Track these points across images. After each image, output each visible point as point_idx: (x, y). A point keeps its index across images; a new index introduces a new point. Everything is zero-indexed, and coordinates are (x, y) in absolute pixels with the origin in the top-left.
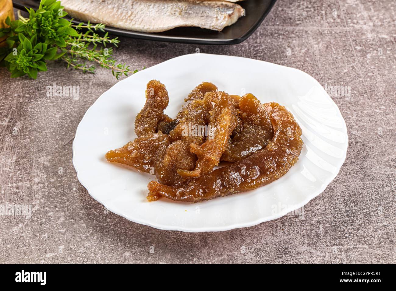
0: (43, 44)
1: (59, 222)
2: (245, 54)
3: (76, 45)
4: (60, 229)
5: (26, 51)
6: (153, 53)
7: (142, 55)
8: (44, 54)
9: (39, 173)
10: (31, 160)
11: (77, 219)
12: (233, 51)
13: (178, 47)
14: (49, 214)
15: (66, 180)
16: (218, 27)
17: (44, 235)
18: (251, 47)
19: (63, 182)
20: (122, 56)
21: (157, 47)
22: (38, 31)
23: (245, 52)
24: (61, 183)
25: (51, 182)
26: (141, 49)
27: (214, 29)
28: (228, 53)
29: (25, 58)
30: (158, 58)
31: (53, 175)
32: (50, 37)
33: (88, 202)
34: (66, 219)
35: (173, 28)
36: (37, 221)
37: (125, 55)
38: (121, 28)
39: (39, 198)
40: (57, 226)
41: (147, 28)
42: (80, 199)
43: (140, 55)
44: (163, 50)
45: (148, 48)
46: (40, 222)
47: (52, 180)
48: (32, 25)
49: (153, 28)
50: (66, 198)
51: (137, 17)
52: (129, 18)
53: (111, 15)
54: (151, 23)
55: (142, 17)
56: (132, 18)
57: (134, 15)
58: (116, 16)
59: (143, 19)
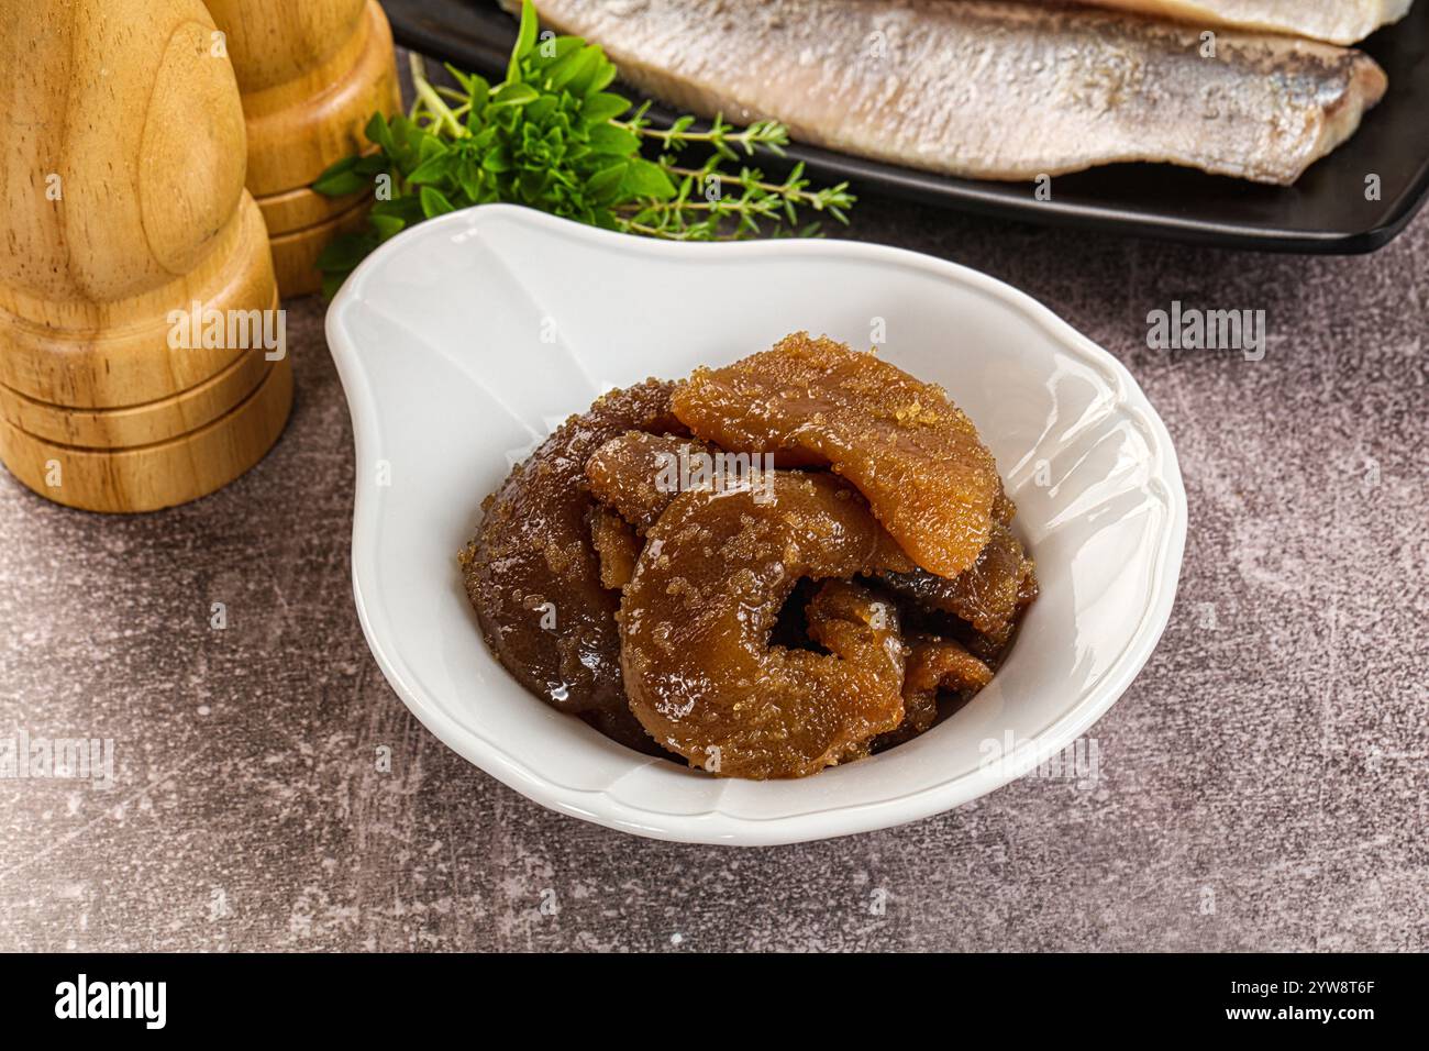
9: (521, 853)
10: (485, 789)
15: (640, 891)
16: (1278, 170)
19: (629, 901)
22: (506, 177)
23: (1387, 260)
24: (616, 907)
25: (574, 901)
27: (1263, 178)
31: (584, 865)
41: (971, 161)
47: (580, 892)
48: (482, 151)
49: (996, 162)
51: (925, 106)
52: (886, 110)
53: (812, 91)
54: (987, 135)
55: (948, 106)
56: (902, 108)
57: (911, 96)
58: (832, 98)
59: (950, 115)
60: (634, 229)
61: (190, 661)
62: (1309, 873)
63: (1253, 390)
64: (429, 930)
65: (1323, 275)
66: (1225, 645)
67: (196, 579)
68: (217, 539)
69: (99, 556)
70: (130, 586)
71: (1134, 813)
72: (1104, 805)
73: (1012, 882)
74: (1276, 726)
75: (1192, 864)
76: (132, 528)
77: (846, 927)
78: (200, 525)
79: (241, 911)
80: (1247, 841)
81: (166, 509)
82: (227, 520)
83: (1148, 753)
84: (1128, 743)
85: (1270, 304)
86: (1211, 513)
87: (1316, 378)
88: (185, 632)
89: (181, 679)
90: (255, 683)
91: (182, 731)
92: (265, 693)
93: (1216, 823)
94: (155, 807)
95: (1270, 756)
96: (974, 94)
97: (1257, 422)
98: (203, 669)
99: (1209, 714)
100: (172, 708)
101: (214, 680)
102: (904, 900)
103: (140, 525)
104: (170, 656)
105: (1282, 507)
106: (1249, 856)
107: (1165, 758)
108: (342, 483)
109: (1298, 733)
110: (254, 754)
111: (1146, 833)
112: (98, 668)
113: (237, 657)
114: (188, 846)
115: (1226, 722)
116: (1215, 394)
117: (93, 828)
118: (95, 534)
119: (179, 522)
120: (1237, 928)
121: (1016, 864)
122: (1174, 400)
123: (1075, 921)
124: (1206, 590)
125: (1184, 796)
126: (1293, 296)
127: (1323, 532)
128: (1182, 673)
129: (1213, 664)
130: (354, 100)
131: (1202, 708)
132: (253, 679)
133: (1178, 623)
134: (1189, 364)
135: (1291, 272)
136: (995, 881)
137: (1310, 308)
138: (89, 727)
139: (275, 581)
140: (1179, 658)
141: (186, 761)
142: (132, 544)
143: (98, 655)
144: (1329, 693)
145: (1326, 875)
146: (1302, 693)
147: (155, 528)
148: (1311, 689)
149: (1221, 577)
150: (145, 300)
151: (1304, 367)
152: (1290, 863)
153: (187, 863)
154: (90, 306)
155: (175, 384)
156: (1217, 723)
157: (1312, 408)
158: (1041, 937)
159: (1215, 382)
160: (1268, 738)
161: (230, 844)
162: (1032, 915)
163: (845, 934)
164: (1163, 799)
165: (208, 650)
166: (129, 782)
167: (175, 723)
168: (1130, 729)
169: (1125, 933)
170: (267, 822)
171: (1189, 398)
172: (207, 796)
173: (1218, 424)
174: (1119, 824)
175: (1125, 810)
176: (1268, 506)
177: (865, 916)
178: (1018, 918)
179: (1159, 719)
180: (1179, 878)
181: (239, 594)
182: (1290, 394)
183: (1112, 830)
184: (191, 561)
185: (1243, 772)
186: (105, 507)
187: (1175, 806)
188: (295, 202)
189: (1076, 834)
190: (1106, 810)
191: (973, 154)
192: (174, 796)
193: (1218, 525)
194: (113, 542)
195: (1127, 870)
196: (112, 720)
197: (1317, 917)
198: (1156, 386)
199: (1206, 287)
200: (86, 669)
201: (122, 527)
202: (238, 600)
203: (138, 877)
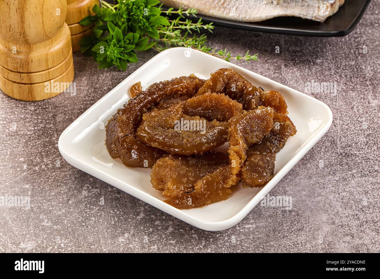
1: (168, 231)
2: (345, 46)
3: (170, 34)
4: (170, 241)
5: (117, 41)
6: (247, 44)
7: (236, 45)
8: (135, 45)
11: (187, 229)
12: (333, 42)
13: (273, 37)
14: (156, 223)
16: (320, 18)
17: (153, 247)
18: (352, 37)
20: (215, 46)
21: (250, 37)
22: (128, 20)
23: (345, 43)
26: (234, 39)
27: (316, 20)
28: (327, 44)
29: (116, 49)
30: (253, 49)
32: (142, 27)
34: (175, 229)
35: (272, 17)
36: (144, 231)
37: (217, 44)
38: (214, 16)
40: (166, 237)
41: (243, 18)
43: (234, 45)
44: (257, 40)
45: (242, 38)
46: (147, 232)
48: (123, 14)
49: (250, 18)
51: (231, 5)
52: (221, 6)
54: (247, 11)
55: (237, 5)
56: (225, 6)
57: (227, 3)
58: (208, 4)
59: (237, 7)
60: (161, 32)
61: (52, 134)
62: (337, 179)
63: (315, 72)
64: (118, 194)
65: (330, 47)
67: (53, 116)
68: (57, 107)
69: (27, 111)
70: (36, 118)
74: (326, 146)
75: (308, 177)
76: (35, 105)
78: (53, 104)
79: (70, 191)
80: (321, 172)
81: (44, 100)
82: (59, 102)
85: (317, 53)
87: (330, 69)
88: (50, 128)
89: (51, 138)
91: (52, 150)
93: (313, 168)
94: (46, 167)
95: (325, 153)
97: (316, 79)
98: (56, 136)
100: (48, 145)
103: (37, 103)
104: (47, 133)
105: (324, 98)
106: (322, 175)
108: (88, 94)
109: (332, 148)
111: (296, 170)
112: (29, 136)
114: (55, 176)
116: (305, 73)
117: (31, 172)
118: (26, 106)
119: (47, 103)
120: (320, 191)
122: (295, 74)
123: (280, 190)
126: (323, 51)
127: (334, 103)
130: (90, 1)
134: (298, 66)
135: (322, 46)
137: (327, 54)
138: (28, 149)
139: (73, 116)
141: (53, 157)
142: (35, 108)
143: (29, 133)
144: (339, 139)
145: (341, 179)
146: (332, 139)
147: (41, 104)
148: (334, 138)
150: (42, 44)
151: (327, 67)
152: (332, 177)
153: (55, 180)
154: (28, 45)
155: (48, 67)
157: (329, 76)
159: (305, 70)
160: (324, 149)
161: (66, 176)
165: (57, 132)
166: (39, 162)
167: (49, 148)
169: (292, 193)
170: (75, 170)
171: (299, 74)
172: (59, 164)
173: (307, 79)
176: (320, 98)
180: (305, 180)
182: (324, 73)
184: (51, 112)
185: (319, 157)
186: (28, 100)
187: (302, 164)
188: (75, 27)
191: (244, 16)
192: (50, 165)
194: (31, 108)
195: (292, 179)
196: (33, 148)
197: (340, 188)
198: (291, 71)
199: (301, 49)
200: (26, 136)
201: (33, 104)
202: (64, 120)
203: (43, 183)
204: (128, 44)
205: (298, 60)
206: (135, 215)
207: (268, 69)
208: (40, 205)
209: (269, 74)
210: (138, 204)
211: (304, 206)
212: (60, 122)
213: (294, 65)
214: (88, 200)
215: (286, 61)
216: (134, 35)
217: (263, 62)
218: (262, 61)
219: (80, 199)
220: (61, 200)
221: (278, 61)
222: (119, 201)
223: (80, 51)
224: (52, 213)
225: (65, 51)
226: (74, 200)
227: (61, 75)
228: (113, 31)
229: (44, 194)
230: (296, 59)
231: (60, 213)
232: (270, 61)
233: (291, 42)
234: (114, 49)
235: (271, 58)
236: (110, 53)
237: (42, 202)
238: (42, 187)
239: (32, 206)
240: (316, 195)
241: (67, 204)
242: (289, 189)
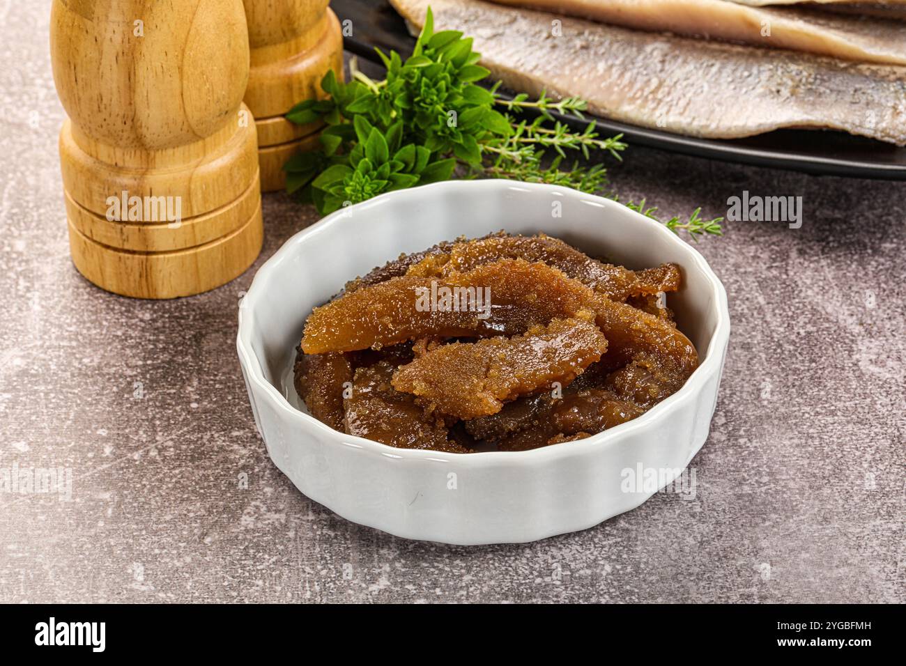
0: (420, 147)
3: (510, 153)
5: (373, 164)
6: (711, 196)
7: (681, 197)
8: (419, 176)
13: (778, 183)
21: (721, 179)
22: (408, 114)
29: (370, 180)
32: (440, 133)
33: (524, 579)
35: (774, 128)
37: (633, 193)
38: (628, 121)
39: (391, 558)
41: (702, 127)
42: (503, 568)
43: (676, 198)
44: (737, 188)
45: (698, 181)
48: (394, 98)
49: (718, 127)
50: (464, 565)
51: (675, 95)
52: (651, 97)
53: (603, 85)
54: (712, 112)
55: (689, 95)
56: (659, 96)
57: (666, 89)
58: (616, 89)
59: (690, 101)
60: (487, 150)
61: (187, 379)
62: (894, 527)
63: (873, 272)
64: (330, 529)
66: (847, 404)
67: (194, 336)
68: (210, 316)
69: (134, 321)
71: (784, 490)
72: (765, 484)
73: (704, 522)
74: (877, 448)
75: (820, 519)
76: (156, 307)
77: (596, 540)
78: (199, 308)
79: (210, 513)
80: (856, 508)
81: (179, 298)
82: (216, 306)
83: (795, 458)
84: (783, 452)
85: (887, 227)
86: (843, 334)
88: (185, 364)
89: (181, 387)
90: (228, 392)
91: (180, 416)
92: (234, 398)
93: (837, 498)
94: (159, 454)
95: (873, 464)
96: (706, 88)
97: (875, 288)
98: (195, 383)
99: (835, 440)
100: (174, 403)
101: (202, 390)
102: (634, 528)
103: (160, 305)
104: (175, 375)
105: (888, 334)
106: (856, 516)
107: (806, 462)
110: (224, 430)
111: (791, 501)
112: (129, 379)
113: (218, 378)
114: (179, 476)
115: (846, 445)
116: (849, 272)
117: (121, 462)
118: (132, 309)
119: (186, 306)
120: (847, 554)
121: (707, 513)
122: (822, 274)
123: (743, 545)
124: (837, 374)
125: (815, 483)
126: (901, 224)
128: (820, 417)
129: (839, 413)
130: (316, 62)
131: (831, 437)
132: (226, 390)
133: (818, 391)
134: (833, 256)
135: (901, 211)
136: (694, 521)
138: (121, 410)
140: (818, 410)
141: (181, 431)
142: (155, 316)
143: (129, 372)
147: (171, 307)
149: (847, 368)
150: (179, 151)
152: (883, 522)
153: (178, 485)
154: (144, 152)
155: (192, 211)
156: (840, 445)
158: (721, 552)
159: (849, 266)
160: (872, 455)
161: (206, 478)
162: (716, 540)
163: (595, 544)
164: (804, 484)
165: (199, 374)
166: (144, 440)
167: (175, 411)
168: (784, 445)
169: (774, 553)
170: (230, 466)
171: (833, 273)
172: (193, 451)
173: (850, 288)
174: (774, 495)
175: (779, 488)
176: (880, 332)
177: (608, 535)
178: (707, 541)
179: (803, 441)
180: (811, 526)
181: (221, 345)
182: (897, 275)
183: (769, 497)
184: (191, 326)
185: (855, 471)
186: (140, 295)
187: (810, 487)
188: (274, 125)
189: (746, 499)
190: (766, 487)
191: (704, 122)
192: (172, 449)
193: (847, 341)
194: (143, 314)
195: (778, 520)
196: (135, 407)
198: (812, 265)
199: (847, 216)
200: (121, 380)
201: (149, 306)
202: (221, 348)
203: (146, 490)
204: (400, 172)
205: (834, 241)
206: (365, 581)
207: (755, 257)
208: (131, 541)
209: (757, 270)
210: (376, 556)
211: (801, 586)
212: (210, 353)
213: (823, 252)
214: (254, 537)
215: (804, 240)
216: (419, 151)
217: (745, 241)
218: (742, 239)
219: (234, 535)
220: (185, 533)
221: (782, 241)
222: (331, 546)
223: (284, 190)
224: (157, 563)
225: (238, 176)
226: (217, 537)
227: (225, 236)
228: (367, 136)
229: (144, 517)
230: (831, 238)
231: (178, 564)
232: (762, 239)
233: (823, 199)
234: (364, 180)
235: (766, 231)
236: (353, 191)
237: (137, 536)
238: (143, 499)
239: (112, 544)
240: (836, 562)
241: (199, 543)
242: (768, 544)
